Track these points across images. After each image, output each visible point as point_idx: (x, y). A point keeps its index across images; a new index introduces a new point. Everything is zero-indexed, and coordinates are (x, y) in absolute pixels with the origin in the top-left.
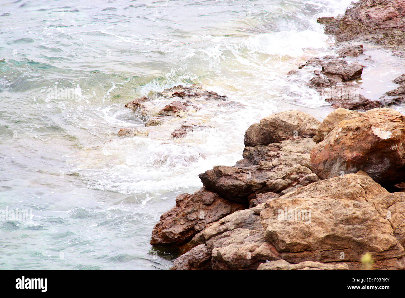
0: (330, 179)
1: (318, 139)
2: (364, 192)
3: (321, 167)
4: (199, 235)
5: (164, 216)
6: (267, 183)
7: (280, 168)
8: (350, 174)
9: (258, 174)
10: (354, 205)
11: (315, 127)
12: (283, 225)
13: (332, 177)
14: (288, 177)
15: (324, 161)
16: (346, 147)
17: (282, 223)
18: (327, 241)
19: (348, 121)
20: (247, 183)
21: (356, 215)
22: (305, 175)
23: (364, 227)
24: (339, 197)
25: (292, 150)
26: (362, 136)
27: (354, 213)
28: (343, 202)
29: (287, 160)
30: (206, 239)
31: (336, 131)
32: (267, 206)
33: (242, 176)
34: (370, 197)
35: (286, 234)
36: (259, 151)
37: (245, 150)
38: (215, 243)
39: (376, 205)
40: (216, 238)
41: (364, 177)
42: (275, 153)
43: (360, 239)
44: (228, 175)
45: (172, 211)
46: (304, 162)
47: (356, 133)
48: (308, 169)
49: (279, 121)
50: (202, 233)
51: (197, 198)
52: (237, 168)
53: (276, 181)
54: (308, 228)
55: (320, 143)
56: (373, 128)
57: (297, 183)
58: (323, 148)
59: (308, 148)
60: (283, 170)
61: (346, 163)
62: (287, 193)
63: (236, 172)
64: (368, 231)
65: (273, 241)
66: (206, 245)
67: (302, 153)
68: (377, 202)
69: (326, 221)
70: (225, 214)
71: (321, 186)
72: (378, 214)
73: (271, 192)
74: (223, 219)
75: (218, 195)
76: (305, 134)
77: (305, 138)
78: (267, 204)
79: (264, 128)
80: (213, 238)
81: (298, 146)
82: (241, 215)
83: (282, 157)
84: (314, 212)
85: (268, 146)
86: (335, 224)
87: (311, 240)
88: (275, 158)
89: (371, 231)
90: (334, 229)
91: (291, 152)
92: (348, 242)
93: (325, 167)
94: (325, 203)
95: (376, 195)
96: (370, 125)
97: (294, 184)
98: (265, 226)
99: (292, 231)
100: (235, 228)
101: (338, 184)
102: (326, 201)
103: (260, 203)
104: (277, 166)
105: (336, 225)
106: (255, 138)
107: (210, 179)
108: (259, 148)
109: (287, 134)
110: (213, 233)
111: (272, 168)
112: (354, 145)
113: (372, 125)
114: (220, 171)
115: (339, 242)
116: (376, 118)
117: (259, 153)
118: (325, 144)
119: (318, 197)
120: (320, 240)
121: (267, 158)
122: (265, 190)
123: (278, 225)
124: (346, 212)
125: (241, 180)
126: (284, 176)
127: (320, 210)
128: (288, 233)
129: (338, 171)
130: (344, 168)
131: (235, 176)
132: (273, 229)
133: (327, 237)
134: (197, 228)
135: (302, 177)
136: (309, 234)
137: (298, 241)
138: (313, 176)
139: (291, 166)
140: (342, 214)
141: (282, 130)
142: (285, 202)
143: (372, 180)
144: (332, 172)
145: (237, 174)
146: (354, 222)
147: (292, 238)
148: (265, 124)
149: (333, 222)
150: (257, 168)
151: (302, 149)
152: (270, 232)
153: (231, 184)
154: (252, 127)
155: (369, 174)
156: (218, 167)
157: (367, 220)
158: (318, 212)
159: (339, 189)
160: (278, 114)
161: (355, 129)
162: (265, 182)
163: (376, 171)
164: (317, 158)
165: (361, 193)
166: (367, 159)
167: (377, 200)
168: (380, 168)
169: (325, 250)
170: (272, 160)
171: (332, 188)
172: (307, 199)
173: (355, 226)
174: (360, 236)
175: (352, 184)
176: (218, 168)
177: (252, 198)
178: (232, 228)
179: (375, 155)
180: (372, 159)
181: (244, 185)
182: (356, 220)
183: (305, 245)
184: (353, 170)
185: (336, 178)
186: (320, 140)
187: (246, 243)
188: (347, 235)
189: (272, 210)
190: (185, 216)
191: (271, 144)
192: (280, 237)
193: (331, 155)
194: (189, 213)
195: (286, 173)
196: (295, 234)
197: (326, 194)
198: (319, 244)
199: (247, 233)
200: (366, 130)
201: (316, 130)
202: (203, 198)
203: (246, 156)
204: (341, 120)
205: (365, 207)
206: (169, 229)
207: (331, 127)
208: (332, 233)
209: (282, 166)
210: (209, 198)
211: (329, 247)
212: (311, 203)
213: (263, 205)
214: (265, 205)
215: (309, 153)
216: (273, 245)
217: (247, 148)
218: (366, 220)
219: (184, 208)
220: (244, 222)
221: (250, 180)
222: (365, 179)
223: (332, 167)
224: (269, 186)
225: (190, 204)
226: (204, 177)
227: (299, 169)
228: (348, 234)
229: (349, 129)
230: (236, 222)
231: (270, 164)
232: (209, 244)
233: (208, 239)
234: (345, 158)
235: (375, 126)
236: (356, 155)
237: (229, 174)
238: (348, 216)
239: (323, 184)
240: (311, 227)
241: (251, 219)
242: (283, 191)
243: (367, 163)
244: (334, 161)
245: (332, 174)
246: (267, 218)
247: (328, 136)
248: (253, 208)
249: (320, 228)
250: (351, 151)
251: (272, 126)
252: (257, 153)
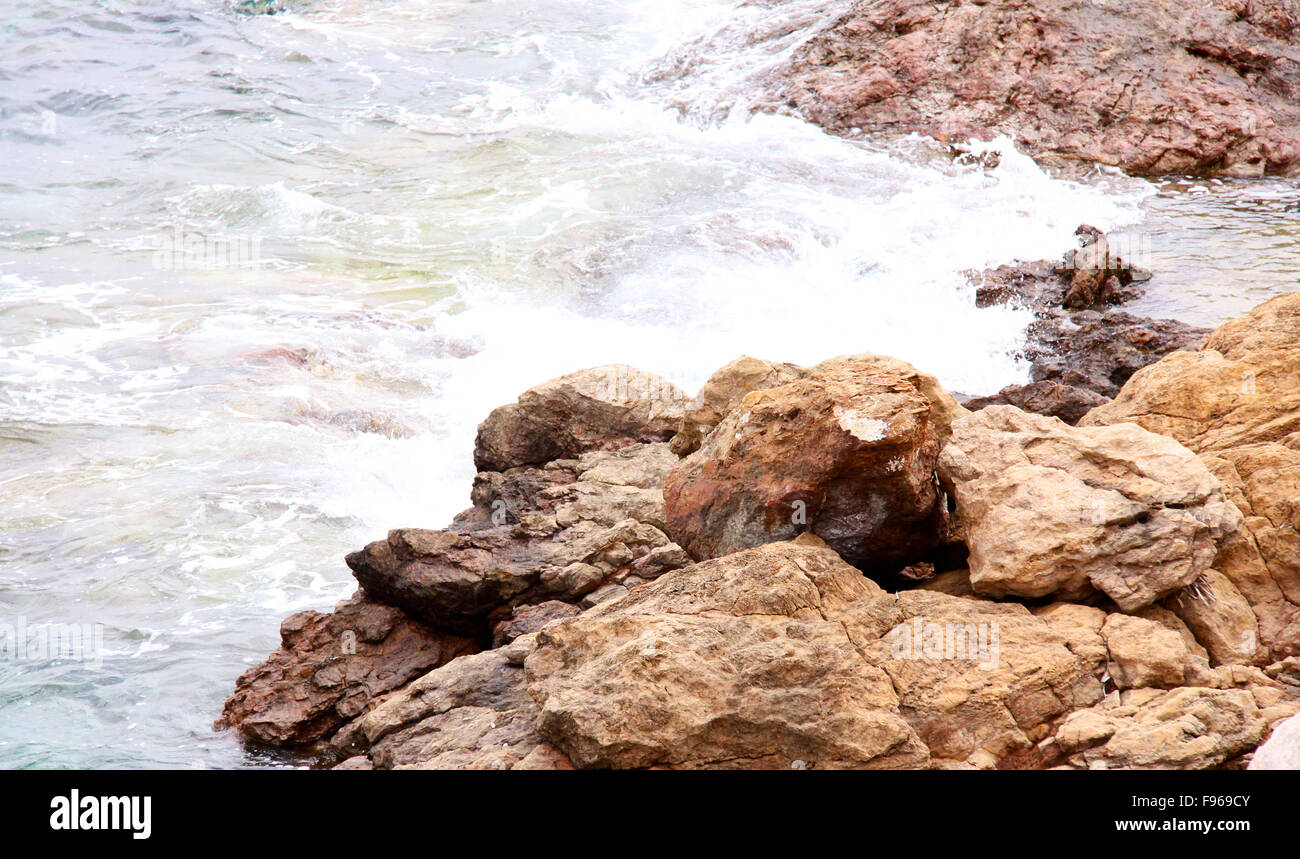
0: (722, 560)
1: (684, 446)
2: (816, 593)
3: (693, 526)
4: (350, 728)
5: (248, 677)
6: (542, 576)
7: (578, 530)
8: (778, 543)
9: (517, 550)
10: (788, 629)
11: (674, 412)
12: (591, 694)
13: (725, 554)
14: (602, 556)
15: (704, 507)
16: (764, 467)
17: (587, 688)
18: (714, 736)
19: (767, 391)
20: (486, 576)
21: (794, 658)
22: (651, 549)
23: (817, 692)
24: (747, 610)
25: (611, 480)
26: (808, 434)
27: (790, 654)
28: (760, 622)
29: (598, 507)
30: (371, 740)
31: (734, 423)
32: (544, 640)
33: (471, 558)
34: (832, 607)
35: (598, 720)
36: (517, 484)
37: (478, 482)
38: (396, 751)
39: (849, 629)
40: (399, 737)
41: (815, 549)
42: (564, 489)
43: (807, 725)
44: (429, 555)
45: (270, 663)
46: (646, 513)
47: (790, 425)
48: (659, 531)
49: (573, 398)
50: (358, 722)
51: (343, 623)
52: (456, 533)
53: (567, 569)
54: (662, 699)
55: (691, 458)
56: (837, 410)
57: (626, 572)
58: (700, 471)
59: (657, 472)
60: (588, 537)
61: (764, 513)
62: (599, 602)
63: (455, 547)
64: (830, 703)
65: (563, 740)
66: (370, 758)
67: (640, 486)
68: (853, 621)
69: (712, 678)
70: (424, 666)
71: (695, 579)
72: (857, 655)
73: (554, 602)
74: (419, 680)
75: (403, 615)
76: (647, 432)
77: (648, 442)
78: (542, 634)
79: (532, 417)
80: (391, 736)
81: (629, 466)
82: (470, 668)
83: (583, 500)
84: (679, 655)
85: (543, 469)
86: (737, 685)
87: (669, 734)
88: (563, 502)
89: (837, 704)
90: (735, 701)
91: (607, 485)
92: (774, 736)
93: (705, 525)
94: (706, 629)
95: (851, 601)
96: (829, 401)
97: (620, 577)
98: (539, 699)
99: (616, 710)
100: (452, 708)
101: (744, 572)
102: (711, 621)
103: (523, 633)
104: (570, 525)
105: (740, 689)
106: (506, 448)
107: (380, 566)
108: (519, 476)
109: (597, 432)
110: (391, 723)
111: (556, 531)
112: (787, 461)
113: (834, 403)
114: (407, 545)
115: (749, 738)
116: (844, 383)
117: (517, 490)
118: (704, 461)
119: (688, 611)
120: (696, 732)
121: (540, 502)
122: (535, 596)
123: (577, 695)
124: (766, 650)
125: (467, 569)
126: (591, 552)
127: (694, 647)
128: (603, 715)
129: (743, 536)
130: (758, 526)
131: (450, 556)
132: (562, 705)
133: (716, 723)
134: (344, 708)
135: (642, 554)
136: (663, 718)
137: (634, 739)
138: (673, 552)
139: (610, 524)
140: (755, 659)
141: (581, 422)
142: (594, 628)
143: (837, 558)
144: (726, 538)
145: (456, 552)
146: (790, 679)
147: (617, 731)
148: (533, 405)
149: (732, 679)
150: (513, 532)
151: (641, 474)
152: (555, 714)
153: (440, 580)
154: (496, 415)
155: (828, 542)
156: (401, 532)
157: (825, 673)
158: (689, 654)
159: (745, 586)
160: (570, 376)
161: (788, 416)
162: (537, 574)
163: (848, 533)
164: (682, 500)
165: (808, 597)
166: (824, 500)
167: (852, 615)
168: (858, 524)
169: (711, 760)
170: (557, 508)
171: (728, 583)
172: (655, 619)
173: (793, 691)
174: (807, 718)
175: (782, 572)
176: (400, 536)
177: (502, 619)
178: (445, 707)
179: (843, 487)
180: (837, 500)
181: (476, 583)
182: (796, 674)
183: (653, 750)
184: (783, 531)
185: (738, 554)
186: (691, 449)
187: (484, 748)
188: (771, 717)
189: (559, 652)
190: (309, 676)
191: (551, 464)
192: (583, 727)
193: (722, 489)
194: (320, 667)
195: (595, 546)
196: (625, 720)
197: (712, 603)
198: (692, 745)
199: (489, 721)
200: (817, 416)
201: (677, 420)
202: (361, 623)
203: (482, 499)
204: (748, 391)
205: (820, 636)
206: (262, 715)
207: (719, 409)
208: (728, 712)
209: (583, 526)
210: (377, 623)
211: (721, 751)
212: (669, 629)
213: (532, 637)
214: (538, 638)
215: (659, 486)
216: (563, 753)
217: (484, 475)
218: (822, 673)
219: (304, 654)
220: (479, 690)
221: (493, 568)
222: (819, 558)
223: (726, 525)
224: (549, 584)
225: (321, 641)
226: (360, 564)
227: (632, 533)
228: (773, 713)
229: (769, 416)
230: (455, 689)
231: (551, 520)
232: (379, 756)
233: (377, 742)
234: (761, 497)
235: (842, 404)
236: (794, 487)
237: (434, 552)
238: (774, 663)
239: (700, 574)
240: (668, 698)
241: (498, 679)
242: (590, 598)
243: (821, 513)
244: (731, 507)
245: (726, 545)
246: (546, 677)
247: (714, 437)
248: (505, 648)
249: (695, 700)
250: (779, 479)
251: (554, 412)
252: (513, 489)
